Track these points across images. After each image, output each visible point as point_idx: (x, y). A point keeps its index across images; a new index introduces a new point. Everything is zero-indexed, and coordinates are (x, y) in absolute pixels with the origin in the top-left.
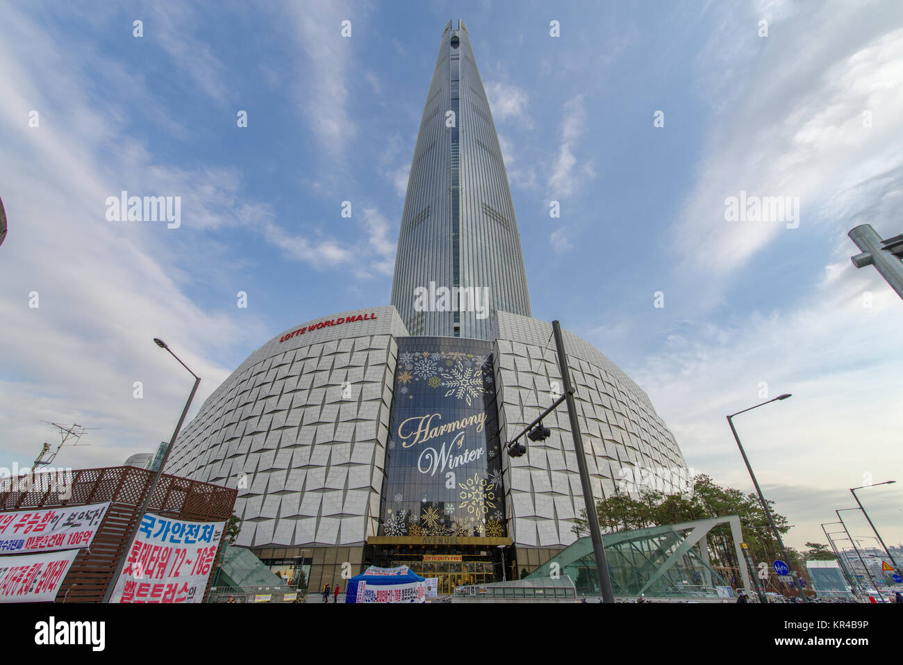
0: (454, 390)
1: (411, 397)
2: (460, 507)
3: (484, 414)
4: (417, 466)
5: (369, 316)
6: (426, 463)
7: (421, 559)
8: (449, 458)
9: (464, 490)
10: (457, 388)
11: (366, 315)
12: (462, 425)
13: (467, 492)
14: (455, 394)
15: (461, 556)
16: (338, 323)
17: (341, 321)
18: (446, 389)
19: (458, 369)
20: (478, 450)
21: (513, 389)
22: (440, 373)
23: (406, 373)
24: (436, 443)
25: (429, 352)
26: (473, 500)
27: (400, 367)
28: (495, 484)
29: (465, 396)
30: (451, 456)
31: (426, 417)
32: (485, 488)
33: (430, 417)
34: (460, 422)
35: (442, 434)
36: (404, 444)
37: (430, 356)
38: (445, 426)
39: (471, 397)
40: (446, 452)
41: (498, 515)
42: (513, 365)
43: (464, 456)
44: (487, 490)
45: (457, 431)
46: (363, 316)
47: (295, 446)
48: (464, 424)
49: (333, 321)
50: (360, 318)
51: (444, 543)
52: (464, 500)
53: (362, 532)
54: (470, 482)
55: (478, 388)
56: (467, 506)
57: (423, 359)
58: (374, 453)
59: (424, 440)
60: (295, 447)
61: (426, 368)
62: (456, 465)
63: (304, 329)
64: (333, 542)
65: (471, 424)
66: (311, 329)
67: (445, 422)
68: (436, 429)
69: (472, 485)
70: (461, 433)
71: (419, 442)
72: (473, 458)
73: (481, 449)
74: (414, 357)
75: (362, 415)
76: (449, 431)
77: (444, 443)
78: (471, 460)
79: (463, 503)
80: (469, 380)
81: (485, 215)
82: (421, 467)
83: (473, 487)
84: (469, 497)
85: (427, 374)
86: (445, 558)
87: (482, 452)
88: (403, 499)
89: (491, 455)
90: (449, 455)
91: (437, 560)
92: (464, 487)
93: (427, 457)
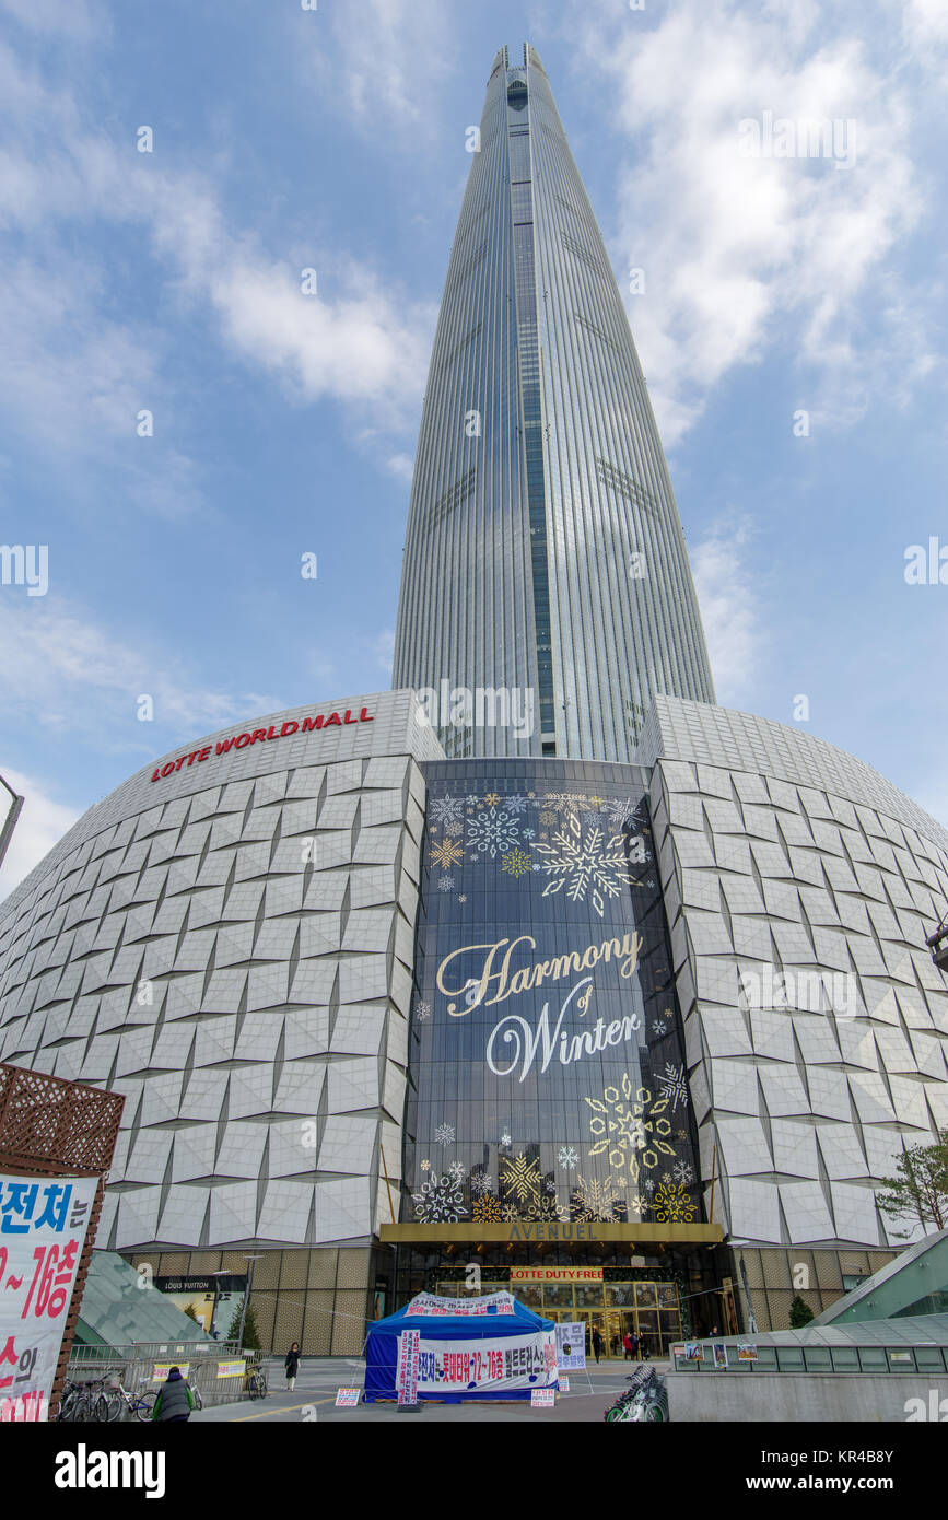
0: (562, 881)
1: (463, 899)
2: (592, 1153)
3: (635, 934)
4: (485, 1060)
5: (355, 715)
6: (505, 1053)
7: (506, 1276)
8: (560, 1040)
9: (598, 1114)
10: (569, 876)
11: (348, 713)
12: (586, 962)
13: (605, 1117)
14: (565, 889)
15: (598, 1269)
16: (284, 734)
17: (290, 728)
18: (544, 879)
19: (569, 831)
20: (626, 1019)
21: (705, 875)
22: (529, 841)
23: (447, 843)
24: (526, 1004)
25: (500, 795)
26: (621, 1137)
27: (433, 830)
28: (672, 1098)
29: (588, 893)
30: (564, 1035)
31: (501, 944)
32: (648, 1107)
33: (509, 944)
34: (581, 956)
35: (539, 983)
36: (452, 1007)
37: (502, 802)
38: (547, 964)
39: (604, 895)
40: (552, 1024)
42: (700, 818)
43: (594, 1035)
44: (653, 1112)
45: (574, 976)
46: (341, 716)
47: (199, 1016)
48: (591, 960)
49: (272, 728)
50: (334, 720)
51: (558, 1238)
52: (600, 1138)
53: (367, 1213)
54: (612, 1095)
55: (619, 875)
56: (608, 1150)
57: (487, 809)
58: (385, 1029)
59: (498, 999)
60: (200, 1019)
61: (493, 832)
62: (578, 1056)
63: (206, 751)
65: (607, 959)
66: (223, 749)
67: (544, 954)
68: (526, 972)
69: (618, 1103)
70: (585, 981)
71: (488, 1003)
72: (615, 1037)
73: (634, 1016)
74: (465, 807)
75: (353, 940)
76: (556, 976)
77: (547, 1006)
78: (611, 1043)
79: (597, 1144)
80: (597, 855)
81: (602, 485)
82: (495, 1060)
83: (621, 1106)
84: (611, 1129)
85: (496, 845)
86: (562, 1274)
87: (635, 1025)
88: (456, 1137)
89: (657, 1032)
90: (560, 1032)
91: (545, 1279)
92: (597, 1106)
93: (507, 1037)
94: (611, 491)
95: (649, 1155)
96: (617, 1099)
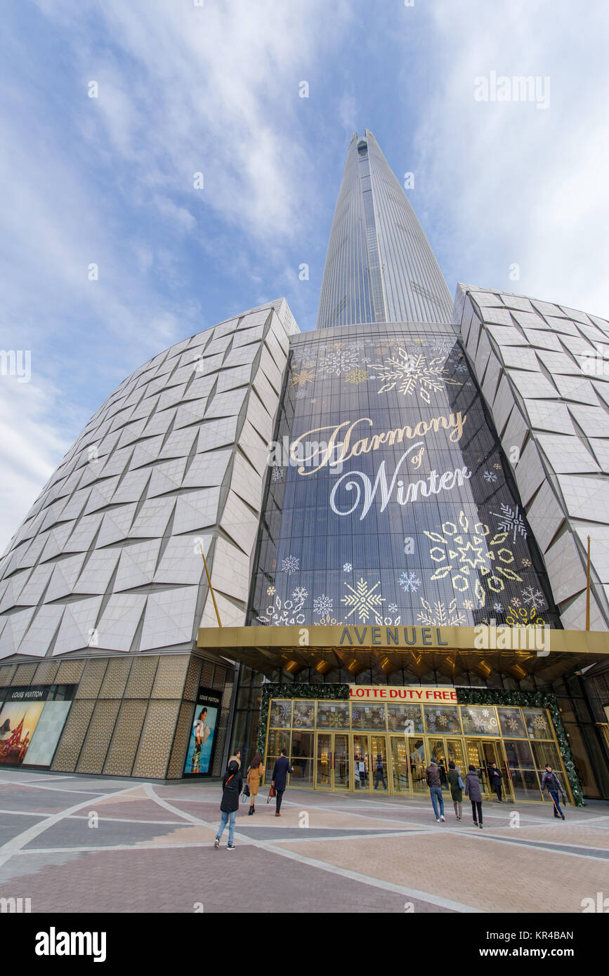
0: (394, 384)
1: (313, 401)
2: (433, 578)
3: (460, 414)
4: (329, 505)
6: (346, 498)
7: (345, 695)
9: (437, 544)
10: (399, 381)
12: (417, 431)
13: (445, 547)
14: (396, 389)
15: (450, 689)
18: (378, 383)
19: (398, 357)
20: (454, 472)
21: (521, 349)
22: (366, 364)
23: (304, 372)
24: (365, 463)
25: (344, 343)
26: (463, 564)
27: (294, 366)
28: (511, 532)
29: (416, 390)
30: (400, 483)
31: (343, 425)
32: (489, 538)
33: (350, 425)
34: (413, 428)
35: (376, 447)
37: (346, 346)
38: (383, 435)
39: (430, 391)
40: (389, 476)
41: (533, 597)
42: (509, 320)
43: (428, 483)
44: (492, 543)
45: (406, 442)
48: (422, 430)
51: (402, 644)
52: (441, 565)
53: (190, 620)
54: (450, 529)
55: (441, 379)
56: (450, 575)
57: (334, 351)
58: (231, 467)
61: (339, 362)
62: (414, 498)
64: (125, 646)
65: (436, 430)
67: (378, 430)
68: (365, 442)
69: (456, 535)
70: (417, 444)
72: (448, 484)
73: (465, 469)
74: (318, 352)
76: (392, 442)
77: (384, 462)
78: (445, 488)
79: (438, 570)
80: (422, 369)
81: (415, 293)
82: (338, 504)
83: (460, 537)
84: (452, 557)
85: (341, 368)
86: (408, 694)
87: (467, 474)
88: (300, 566)
89: (489, 480)
90: (397, 481)
91: (388, 698)
92: (436, 537)
93: (349, 487)
94: (420, 296)
95: (492, 581)
96: (455, 531)
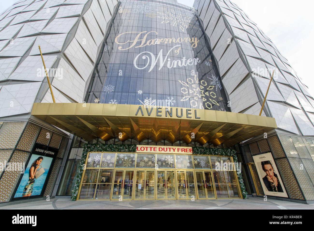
0: (168, 21)
2: (182, 100)
3: (196, 38)
4: (133, 64)
6: (142, 62)
7: (134, 150)
8: (167, 60)
9: (184, 86)
10: (171, 21)
12: (178, 40)
13: (188, 88)
14: (169, 23)
18: (161, 19)
19: (171, 13)
20: (194, 59)
22: (156, 11)
24: (153, 49)
26: (195, 96)
28: (215, 86)
29: (178, 26)
30: (169, 59)
31: (143, 32)
32: (206, 87)
33: (147, 33)
34: (176, 39)
35: (159, 44)
36: (120, 47)
38: (162, 39)
39: (184, 28)
40: (164, 56)
44: (208, 89)
45: (172, 44)
48: (180, 40)
52: (185, 95)
54: (190, 81)
55: (189, 24)
56: (190, 100)
57: (141, 4)
59: (141, 46)
61: (143, 8)
62: (175, 66)
65: (186, 42)
67: (161, 37)
68: (153, 40)
69: (193, 84)
70: (177, 46)
71: (136, 47)
72: (191, 63)
73: (198, 58)
74: (133, 3)
76: (166, 43)
77: (162, 50)
78: (189, 64)
79: (184, 97)
80: (181, 19)
82: (137, 64)
84: (190, 93)
85: (144, 11)
86: (168, 149)
87: (198, 61)
88: (114, 90)
89: (207, 65)
90: (168, 58)
91: (158, 152)
92: (184, 83)
93: (144, 57)
95: (208, 104)
96: (193, 82)
